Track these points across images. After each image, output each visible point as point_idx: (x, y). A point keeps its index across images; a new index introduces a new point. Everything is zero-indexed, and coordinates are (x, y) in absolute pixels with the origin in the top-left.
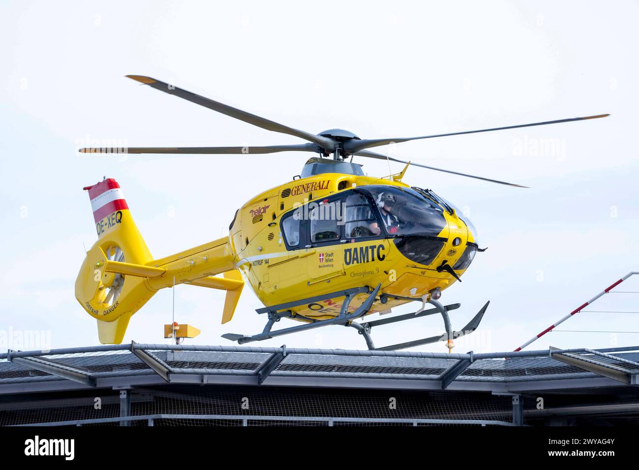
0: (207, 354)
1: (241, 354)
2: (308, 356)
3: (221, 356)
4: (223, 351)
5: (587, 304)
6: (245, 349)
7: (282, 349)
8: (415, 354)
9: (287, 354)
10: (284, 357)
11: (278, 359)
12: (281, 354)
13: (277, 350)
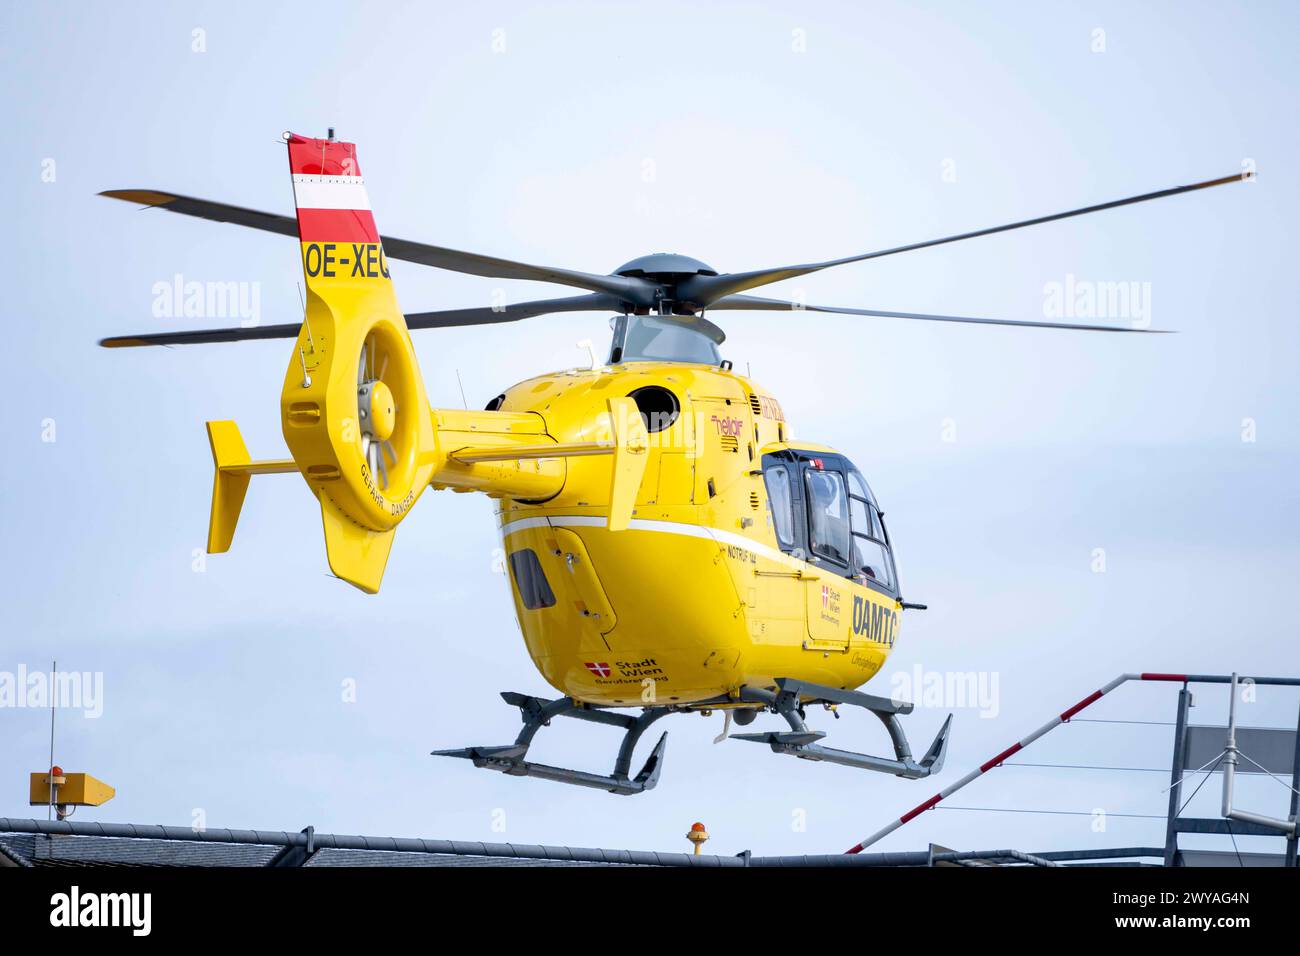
0: (127, 845)
1: (210, 846)
2: (365, 853)
3: (161, 850)
4: (166, 837)
5: (1017, 747)
6: (219, 835)
7: (304, 837)
8: (616, 855)
9: (317, 848)
10: (311, 855)
11: (295, 857)
12: (303, 848)
13: (293, 838)
